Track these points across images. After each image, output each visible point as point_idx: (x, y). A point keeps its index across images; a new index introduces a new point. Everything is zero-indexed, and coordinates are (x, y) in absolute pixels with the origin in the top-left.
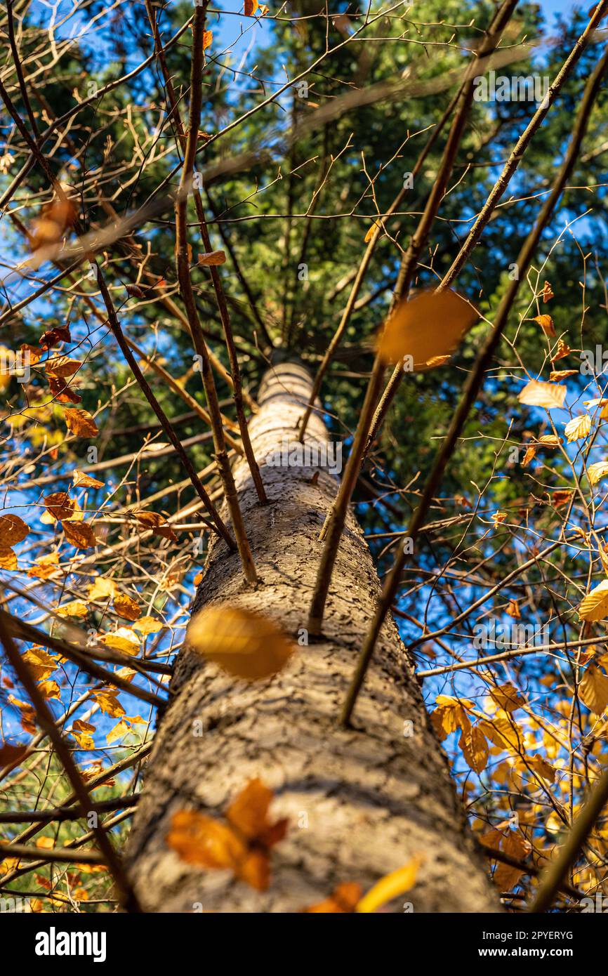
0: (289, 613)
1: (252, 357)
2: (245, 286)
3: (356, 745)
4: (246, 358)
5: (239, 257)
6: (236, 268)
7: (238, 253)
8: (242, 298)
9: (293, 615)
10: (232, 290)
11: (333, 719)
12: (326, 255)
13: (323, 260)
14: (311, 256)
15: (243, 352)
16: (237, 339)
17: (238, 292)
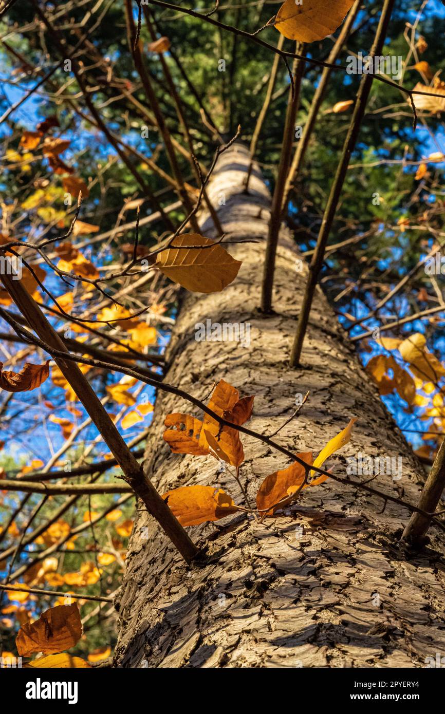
0: (246, 301)
1: (204, 143)
2: (192, 89)
3: (305, 378)
4: (200, 145)
5: (185, 66)
6: (184, 76)
7: (184, 62)
8: (191, 100)
9: (250, 302)
10: (182, 93)
11: (285, 363)
12: (251, 56)
13: (249, 60)
14: (239, 58)
15: (198, 141)
16: (193, 132)
17: (188, 94)
